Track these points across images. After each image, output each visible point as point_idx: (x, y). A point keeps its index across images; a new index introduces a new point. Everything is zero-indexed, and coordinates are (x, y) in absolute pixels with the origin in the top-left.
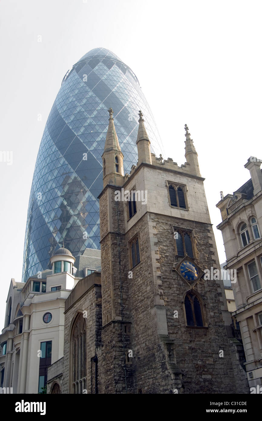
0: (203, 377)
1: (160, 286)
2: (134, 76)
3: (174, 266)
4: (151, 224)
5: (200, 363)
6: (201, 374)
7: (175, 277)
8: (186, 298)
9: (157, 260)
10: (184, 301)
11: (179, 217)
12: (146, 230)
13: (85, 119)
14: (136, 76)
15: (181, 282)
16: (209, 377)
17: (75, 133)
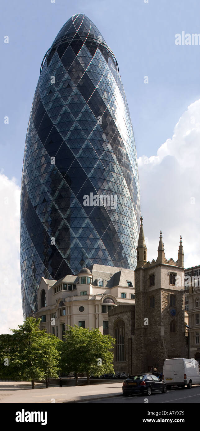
0: (173, 349)
1: (163, 318)
2: (115, 61)
3: (168, 310)
4: (162, 293)
5: (172, 344)
6: (172, 348)
7: (168, 315)
8: (171, 322)
9: (162, 308)
10: (170, 323)
11: (172, 289)
12: (159, 295)
13: (71, 122)
14: (116, 62)
15: (170, 317)
16: (175, 349)
17: (63, 137)
